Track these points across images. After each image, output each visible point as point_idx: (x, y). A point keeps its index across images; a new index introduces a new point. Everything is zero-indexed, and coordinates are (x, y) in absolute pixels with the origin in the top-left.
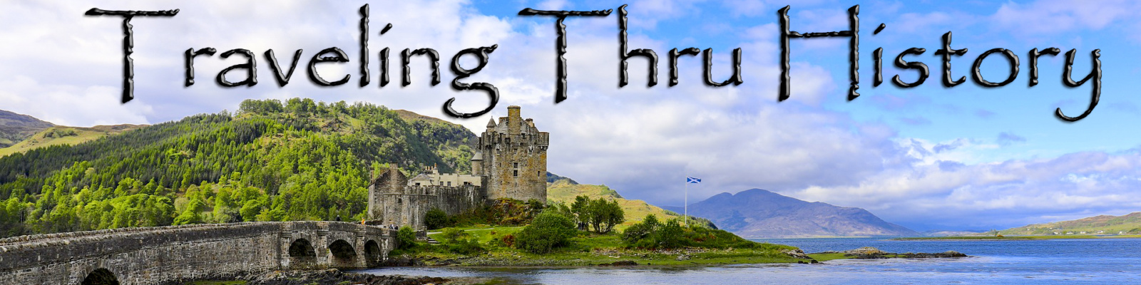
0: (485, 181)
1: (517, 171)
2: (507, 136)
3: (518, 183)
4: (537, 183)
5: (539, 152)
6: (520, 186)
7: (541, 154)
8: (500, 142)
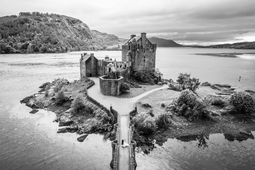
1: (145, 60)
2: (141, 46)
3: (145, 64)
4: (152, 64)
5: (153, 52)
6: (146, 66)
7: (154, 53)
8: (139, 48)
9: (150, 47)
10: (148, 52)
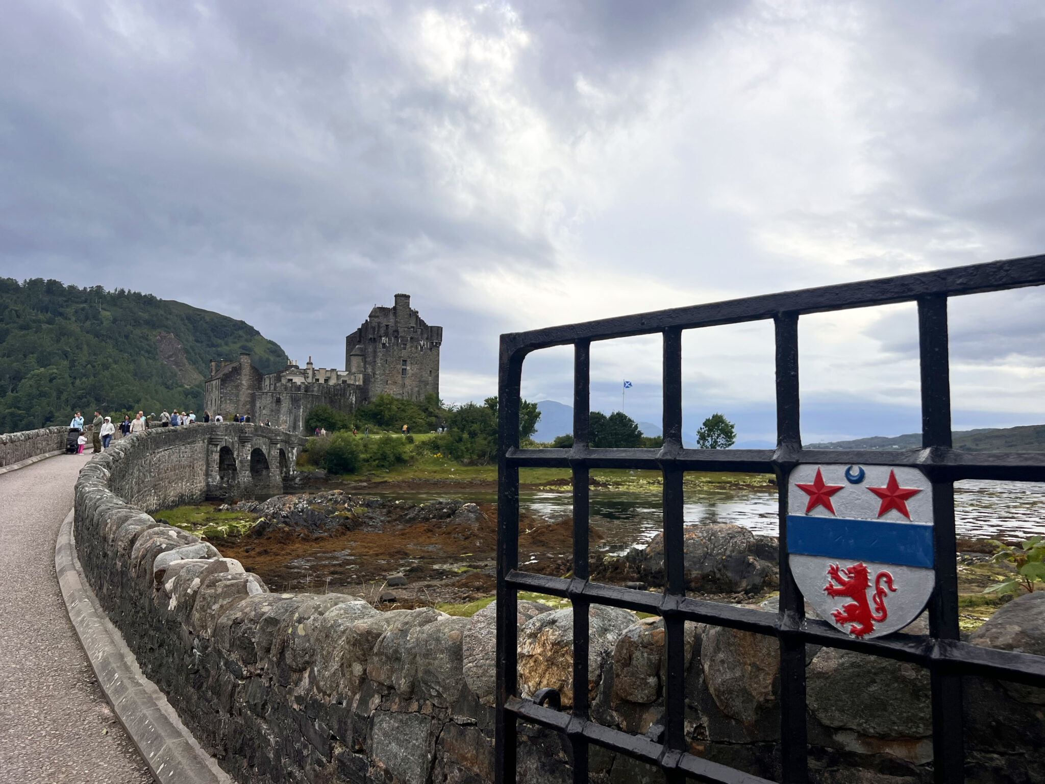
0: (366, 380)
1: (406, 369)
2: (394, 329)
3: (407, 383)
4: (428, 384)
5: (431, 349)
6: (409, 387)
7: (434, 351)
8: (386, 335)
9: (422, 334)
10: (417, 348)
